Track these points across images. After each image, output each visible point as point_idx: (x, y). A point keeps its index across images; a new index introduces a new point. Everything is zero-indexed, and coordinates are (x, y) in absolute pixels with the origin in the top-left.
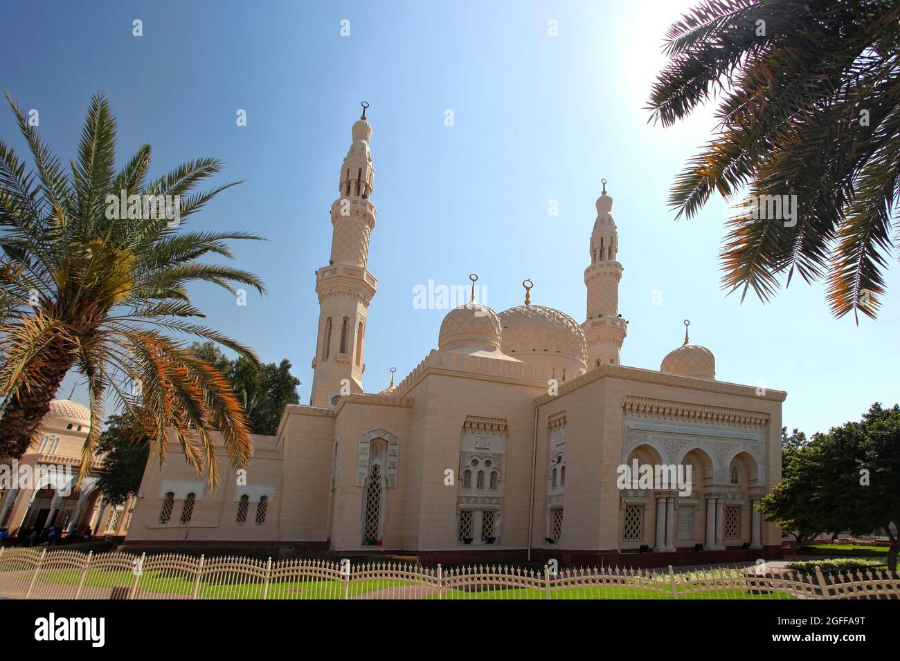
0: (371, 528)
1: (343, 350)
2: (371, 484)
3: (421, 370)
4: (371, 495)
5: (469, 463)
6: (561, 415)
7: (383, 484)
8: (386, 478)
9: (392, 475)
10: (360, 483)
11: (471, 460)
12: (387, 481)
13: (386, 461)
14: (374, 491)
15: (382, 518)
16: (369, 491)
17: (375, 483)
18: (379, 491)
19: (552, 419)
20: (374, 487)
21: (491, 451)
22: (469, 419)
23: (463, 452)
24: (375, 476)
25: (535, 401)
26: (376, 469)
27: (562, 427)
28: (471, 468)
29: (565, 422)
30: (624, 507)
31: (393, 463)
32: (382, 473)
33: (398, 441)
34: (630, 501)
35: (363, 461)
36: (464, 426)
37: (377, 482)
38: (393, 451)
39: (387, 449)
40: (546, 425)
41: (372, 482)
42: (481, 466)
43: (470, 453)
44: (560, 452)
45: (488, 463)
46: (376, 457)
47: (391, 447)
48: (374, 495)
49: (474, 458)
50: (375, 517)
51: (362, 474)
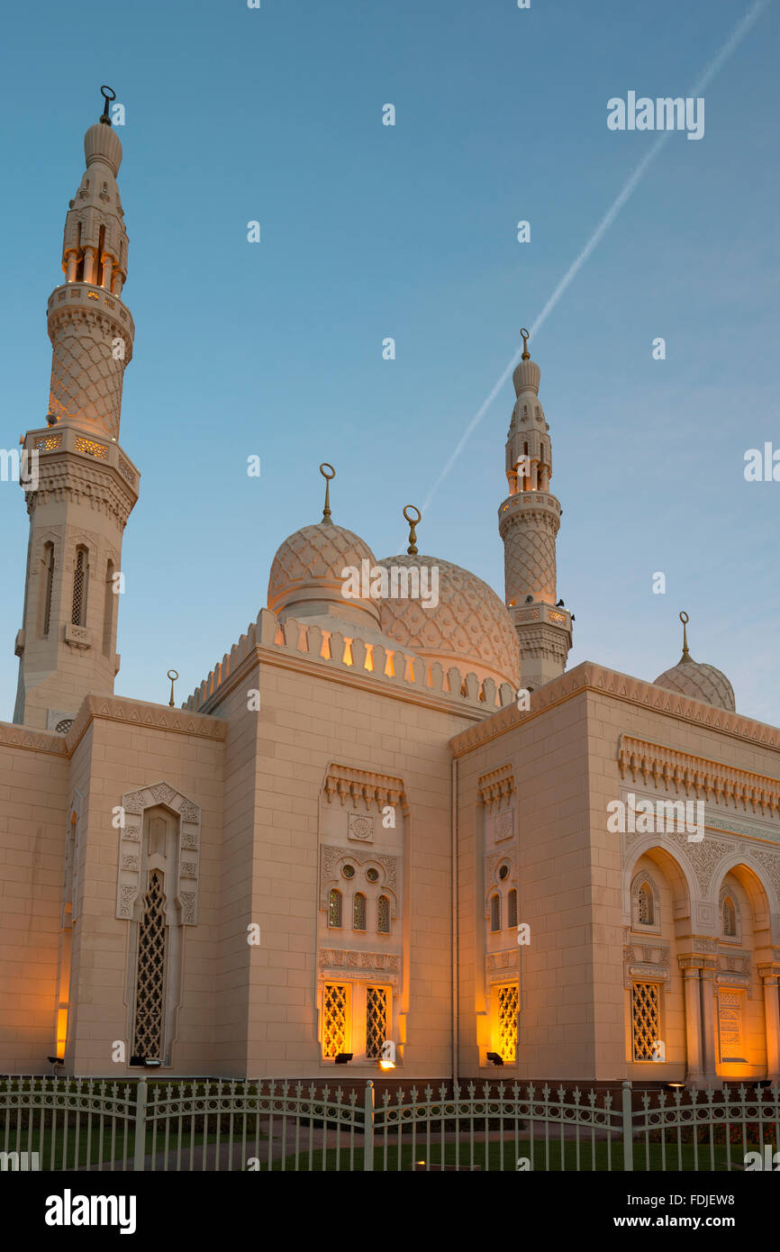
0: (149, 1022)
1: (78, 617)
2: (146, 916)
3: (228, 670)
4: (146, 942)
5: (338, 873)
6: (503, 776)
7: (170, 918)
8: (176, 901)
9: (189, 896)
10: (124, 909)
11: (341, 866)
12: (178, 909)
13: (176, 862)
14: (153, 932)
15: (169, 999)
16: (142, 932)
17: (153, 913)
18: (163, 934)
19: (485, 785)
20: (153, 922)
21: (377, 849)
22: (336, 773)
23: (327, 848)
24: (154, 896)
25: (450, 744)
26: (155, 879)
27: (504, 802)
28: (343, 886)
29: (510, 792)
30: (630, 984)
31: (188, 866)
32: (167, 888)
33: (199, 817)
34: (638, 971)
35: (131, 859)
36: (326, 789)
37: (158, 911)
38: (189, 838)
39: (177, 833)
40: (475, 798)
41: (148, 910)
42: (360, 883)
43: (339, 850)
44: (504, 858)
45: (373, 874)
46: (156, 852)
47: (186, 830)
48: (152, 942)
49: (349, 862)
50: (156, 996)
51: (129, 889)
